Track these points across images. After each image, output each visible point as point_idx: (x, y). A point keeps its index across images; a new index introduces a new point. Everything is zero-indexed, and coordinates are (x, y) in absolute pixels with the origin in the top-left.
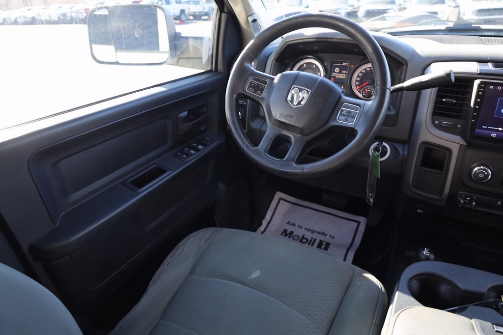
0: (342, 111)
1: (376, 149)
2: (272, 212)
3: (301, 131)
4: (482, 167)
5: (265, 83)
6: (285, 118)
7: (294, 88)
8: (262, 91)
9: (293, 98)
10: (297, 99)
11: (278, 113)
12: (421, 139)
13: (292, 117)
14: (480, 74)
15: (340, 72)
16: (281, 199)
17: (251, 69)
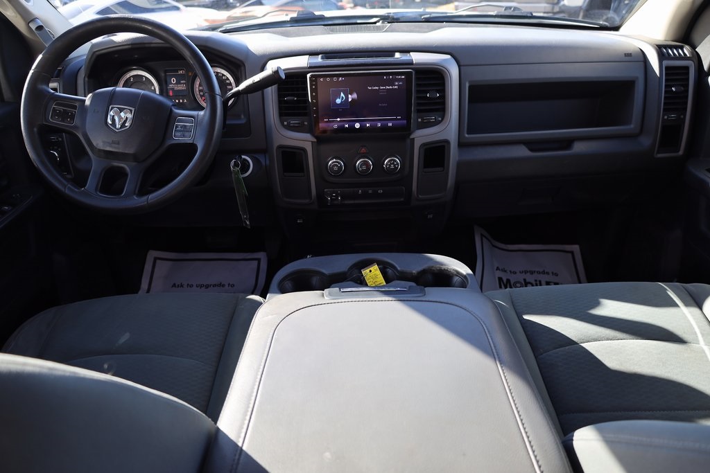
0: (177, 127)
1: (236, 165)
2: (149, 278)
3: (135, 158)
4: (334, 160)
5: (75, 107)
6: (111, 147)
7: (112, 108)
8: (72, 117)
9: (113, 120)
10: (119, 121)
11: (100, 141)
12: (276, 144)
13: (118, 144)
14: (310, 67)
15: (178, 83)
16: (156, 259)
17: (49, 92)
